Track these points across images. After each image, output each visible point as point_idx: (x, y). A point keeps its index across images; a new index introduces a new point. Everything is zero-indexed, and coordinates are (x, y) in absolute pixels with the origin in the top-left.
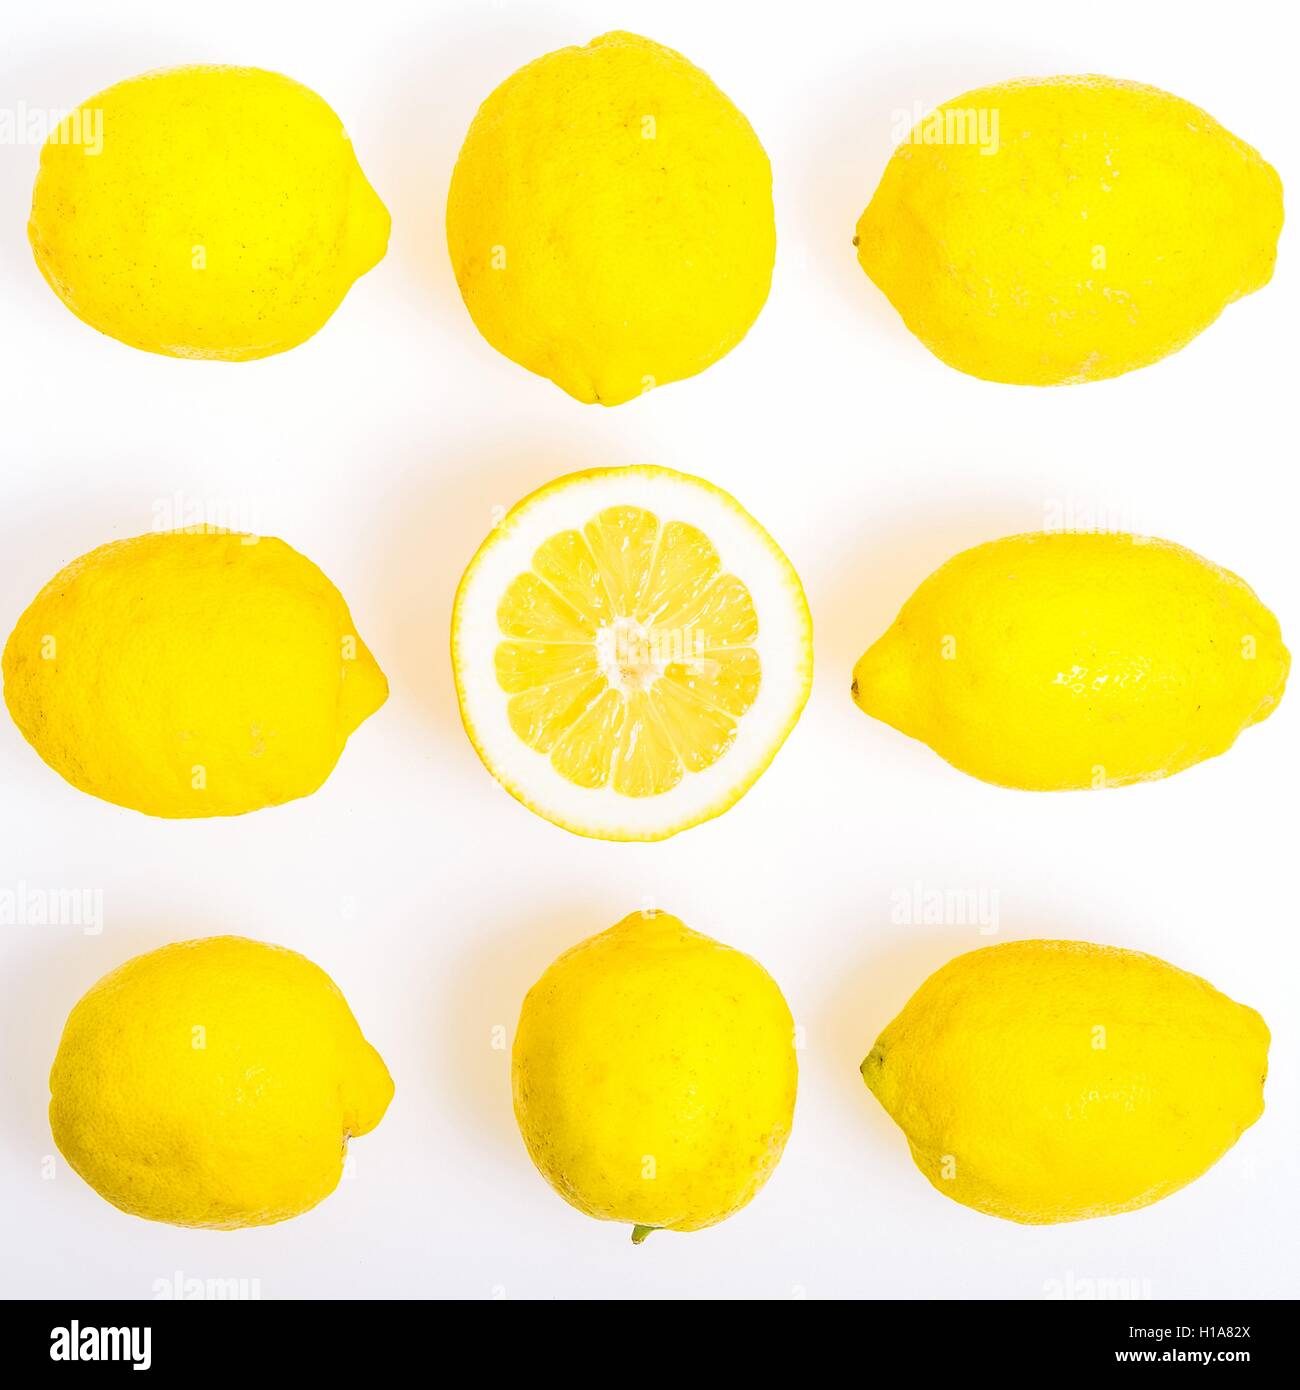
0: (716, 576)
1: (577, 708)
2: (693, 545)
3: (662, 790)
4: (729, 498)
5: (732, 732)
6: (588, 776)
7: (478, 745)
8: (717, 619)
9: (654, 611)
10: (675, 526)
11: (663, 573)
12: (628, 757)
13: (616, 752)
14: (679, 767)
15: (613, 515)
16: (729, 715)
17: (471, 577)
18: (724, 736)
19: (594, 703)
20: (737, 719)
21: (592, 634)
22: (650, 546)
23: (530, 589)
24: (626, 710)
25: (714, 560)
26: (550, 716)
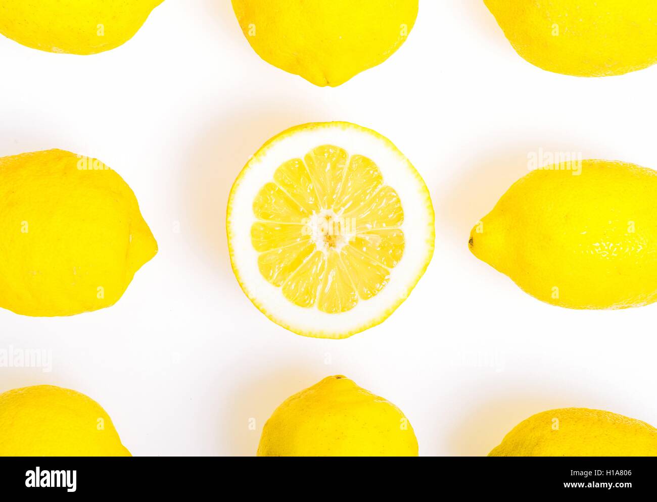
0: (380, 187)
1: (298, 261)
2: (368, 169)
3: (346, 309)
4: (388, 142)
5: (386, 278)
6: (303, 301)
7: (241, 281)
8: (380, 212)
9: (343, 206)
10: (357, 158)
11: (349, 184)
12: (326, 290)
13: (320, 288)
14: (356, 297)
15: (321, 150)
16: (386, 268)
17: (238, 185)
18: (382, 279)
19: (307, 259)
20: (390, 270)
21: (307, 218)
22: (342, 169)
23: (272, 192)
24: (326, 263)
25: (379, 178)
26: (282, 265)
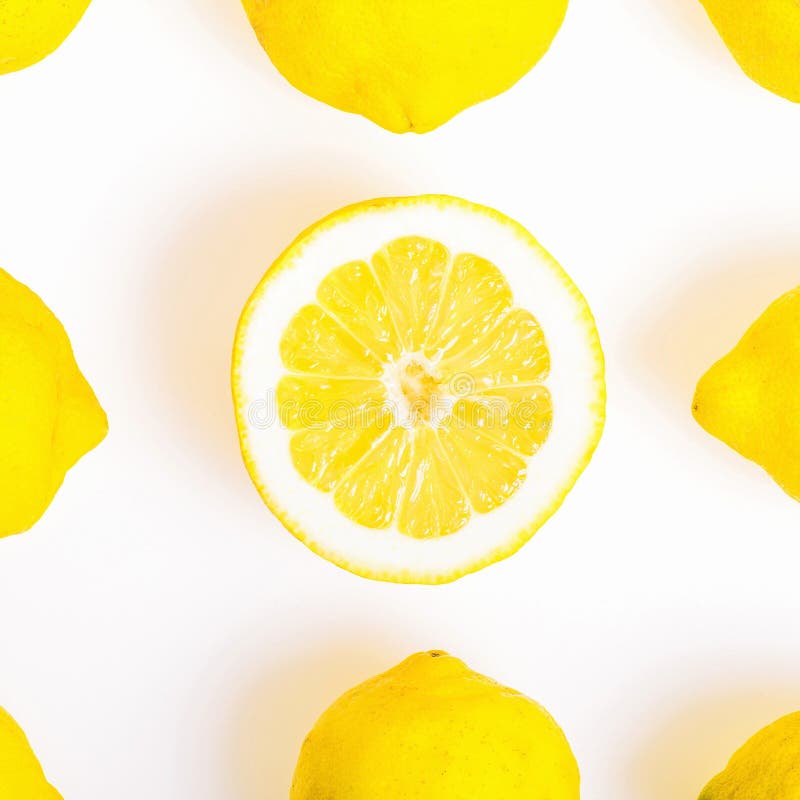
0: (507, 310)
1: (361, 447)
2: (485, 279)
3: (448, 531)
4: (520, 230)
5: (521, 473)
6: (372, 517)
7: (259, 483)
8: (509, 355)
9: (443, 344)
10: (465, 259)
11: (453, 307)
12: (413, 497)
13: (402, 491)
14: (466, 508)
15: (401, 246)
16: (520, 455)
17: (253, 309)
18: (512, 475)
19: (380, 441)
20: (527, 459)
21: (378, 368)
22: (439, 279)
23: (314, 323)
24: (412, 449)
25: (506, 294)
26: (334, 453)
